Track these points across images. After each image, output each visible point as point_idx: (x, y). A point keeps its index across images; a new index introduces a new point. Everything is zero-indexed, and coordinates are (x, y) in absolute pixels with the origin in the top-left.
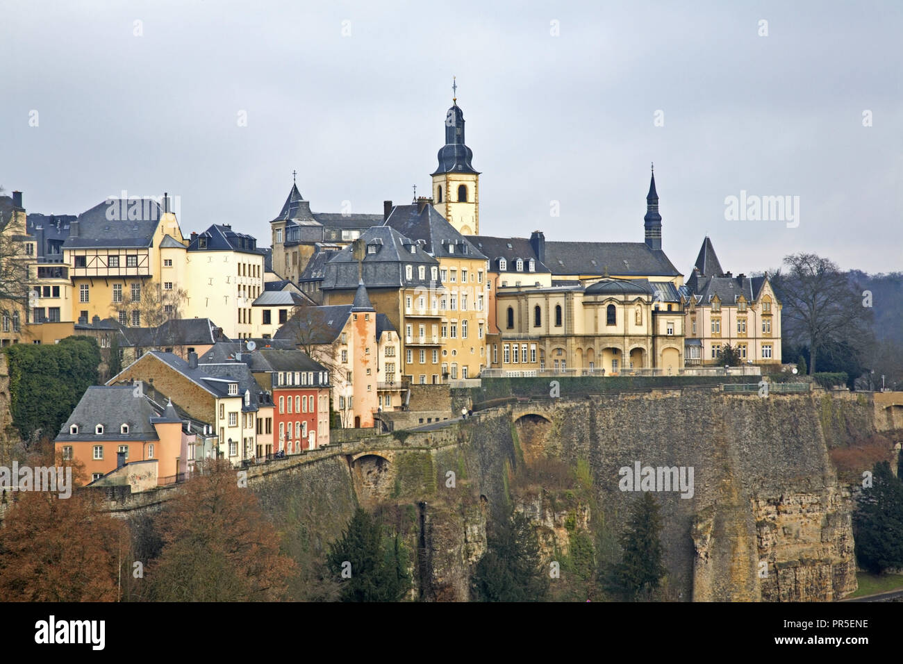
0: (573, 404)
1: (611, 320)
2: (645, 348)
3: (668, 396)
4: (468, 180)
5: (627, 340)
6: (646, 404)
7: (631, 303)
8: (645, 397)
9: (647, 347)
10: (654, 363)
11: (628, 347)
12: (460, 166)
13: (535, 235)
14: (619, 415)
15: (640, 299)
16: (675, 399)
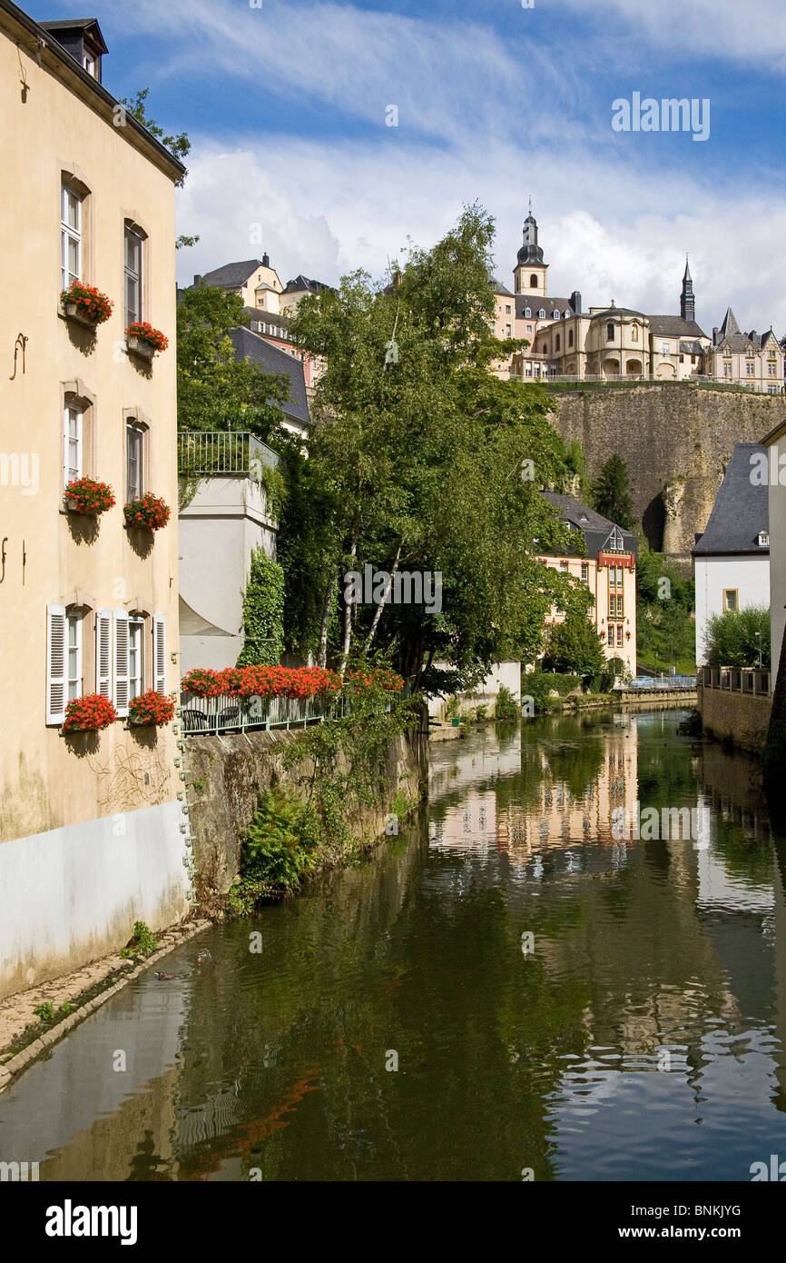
0: (570, 399)
1: (611, 337)
2: (641, 360)
3: (651, 390)
4: (538, 272)
5: (623, 352)
6: (632, 397)
7: (627, 323)
8: (631, 392)
9: (645, 359)
10: (651, 371)
11: (624, 359)
12: (533, 261)
13: (573, 294)
14: (608, 406)
15: (636, 320)
16: (656, 393)
